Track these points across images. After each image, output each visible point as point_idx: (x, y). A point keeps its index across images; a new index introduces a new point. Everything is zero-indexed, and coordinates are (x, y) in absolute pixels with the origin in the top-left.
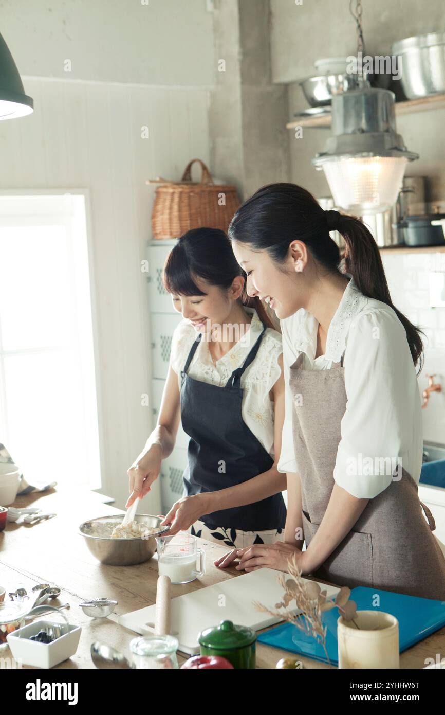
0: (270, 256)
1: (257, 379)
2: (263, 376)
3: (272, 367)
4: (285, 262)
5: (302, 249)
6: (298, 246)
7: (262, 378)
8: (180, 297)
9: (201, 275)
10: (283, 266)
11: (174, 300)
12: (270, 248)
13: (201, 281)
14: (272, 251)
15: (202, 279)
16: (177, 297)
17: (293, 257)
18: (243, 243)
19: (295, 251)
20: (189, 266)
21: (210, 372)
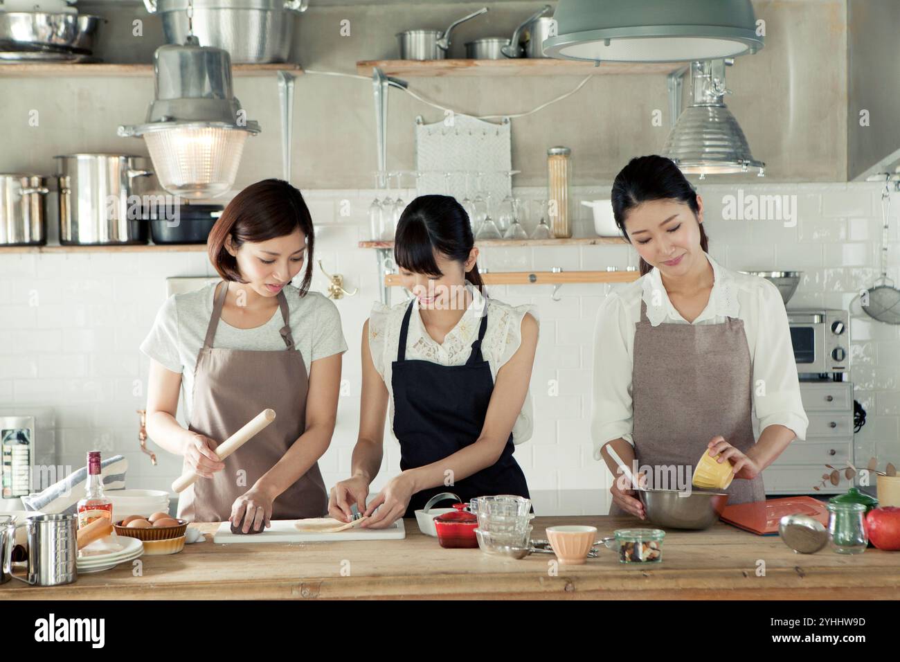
1: (491, 347)
2: (498, 344)
3: (509, 334)
7: (496, 347)
9: (444, 251)
20: (431, 241)
21: (431, 353)
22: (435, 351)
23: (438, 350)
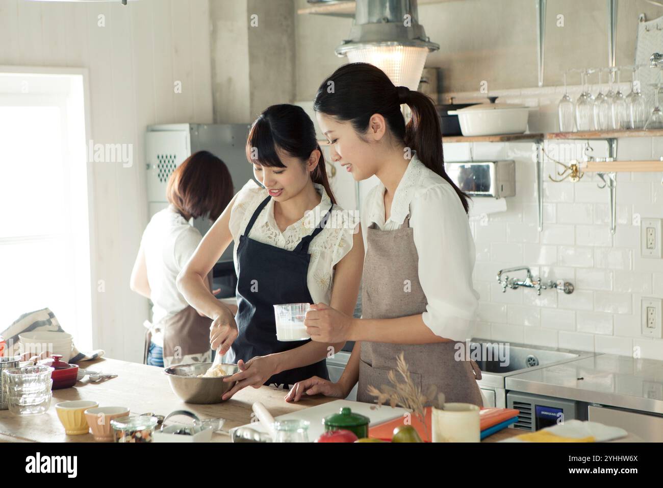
0: (354, 128)
1: (326, 248)
2: (331, 245)
3: (342, 239)
4: (366, 134)
5: (381, 120)
6: (378, 119)
7: (329, 248)
8: (263, 167)
9: (285, 148)
10: (364, 136)
11: (256, 169)
12: (352, 120)
13: (283, 153)
14: (355, 122)
15: (285, 151)
16: (260, 167)
17: (373, 128)
18: (329, 116)
19: (374, 123)
20: (274, 139)
21: (273, 236)
22: (276, 235)
23: (279, 235)
